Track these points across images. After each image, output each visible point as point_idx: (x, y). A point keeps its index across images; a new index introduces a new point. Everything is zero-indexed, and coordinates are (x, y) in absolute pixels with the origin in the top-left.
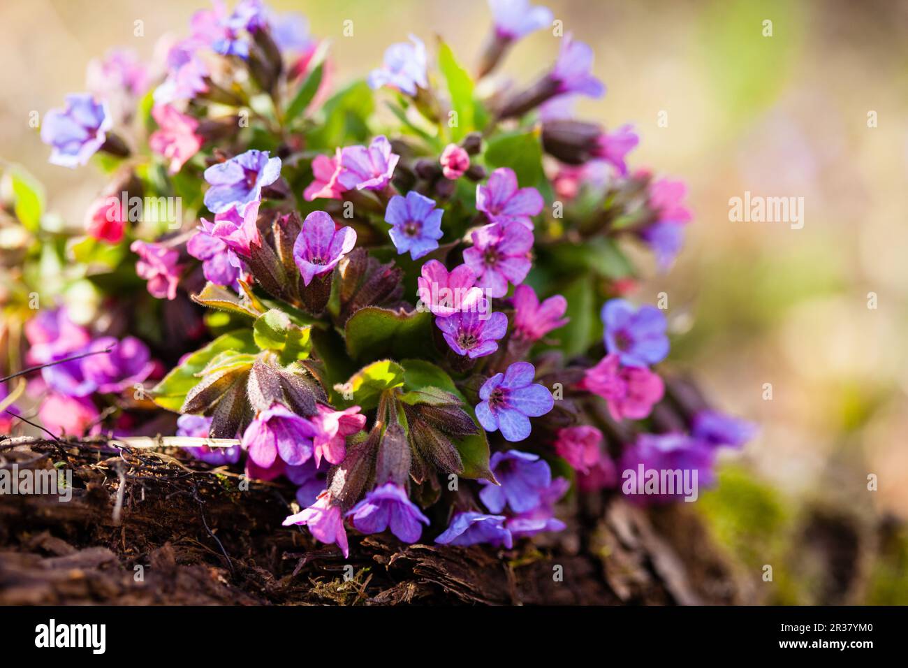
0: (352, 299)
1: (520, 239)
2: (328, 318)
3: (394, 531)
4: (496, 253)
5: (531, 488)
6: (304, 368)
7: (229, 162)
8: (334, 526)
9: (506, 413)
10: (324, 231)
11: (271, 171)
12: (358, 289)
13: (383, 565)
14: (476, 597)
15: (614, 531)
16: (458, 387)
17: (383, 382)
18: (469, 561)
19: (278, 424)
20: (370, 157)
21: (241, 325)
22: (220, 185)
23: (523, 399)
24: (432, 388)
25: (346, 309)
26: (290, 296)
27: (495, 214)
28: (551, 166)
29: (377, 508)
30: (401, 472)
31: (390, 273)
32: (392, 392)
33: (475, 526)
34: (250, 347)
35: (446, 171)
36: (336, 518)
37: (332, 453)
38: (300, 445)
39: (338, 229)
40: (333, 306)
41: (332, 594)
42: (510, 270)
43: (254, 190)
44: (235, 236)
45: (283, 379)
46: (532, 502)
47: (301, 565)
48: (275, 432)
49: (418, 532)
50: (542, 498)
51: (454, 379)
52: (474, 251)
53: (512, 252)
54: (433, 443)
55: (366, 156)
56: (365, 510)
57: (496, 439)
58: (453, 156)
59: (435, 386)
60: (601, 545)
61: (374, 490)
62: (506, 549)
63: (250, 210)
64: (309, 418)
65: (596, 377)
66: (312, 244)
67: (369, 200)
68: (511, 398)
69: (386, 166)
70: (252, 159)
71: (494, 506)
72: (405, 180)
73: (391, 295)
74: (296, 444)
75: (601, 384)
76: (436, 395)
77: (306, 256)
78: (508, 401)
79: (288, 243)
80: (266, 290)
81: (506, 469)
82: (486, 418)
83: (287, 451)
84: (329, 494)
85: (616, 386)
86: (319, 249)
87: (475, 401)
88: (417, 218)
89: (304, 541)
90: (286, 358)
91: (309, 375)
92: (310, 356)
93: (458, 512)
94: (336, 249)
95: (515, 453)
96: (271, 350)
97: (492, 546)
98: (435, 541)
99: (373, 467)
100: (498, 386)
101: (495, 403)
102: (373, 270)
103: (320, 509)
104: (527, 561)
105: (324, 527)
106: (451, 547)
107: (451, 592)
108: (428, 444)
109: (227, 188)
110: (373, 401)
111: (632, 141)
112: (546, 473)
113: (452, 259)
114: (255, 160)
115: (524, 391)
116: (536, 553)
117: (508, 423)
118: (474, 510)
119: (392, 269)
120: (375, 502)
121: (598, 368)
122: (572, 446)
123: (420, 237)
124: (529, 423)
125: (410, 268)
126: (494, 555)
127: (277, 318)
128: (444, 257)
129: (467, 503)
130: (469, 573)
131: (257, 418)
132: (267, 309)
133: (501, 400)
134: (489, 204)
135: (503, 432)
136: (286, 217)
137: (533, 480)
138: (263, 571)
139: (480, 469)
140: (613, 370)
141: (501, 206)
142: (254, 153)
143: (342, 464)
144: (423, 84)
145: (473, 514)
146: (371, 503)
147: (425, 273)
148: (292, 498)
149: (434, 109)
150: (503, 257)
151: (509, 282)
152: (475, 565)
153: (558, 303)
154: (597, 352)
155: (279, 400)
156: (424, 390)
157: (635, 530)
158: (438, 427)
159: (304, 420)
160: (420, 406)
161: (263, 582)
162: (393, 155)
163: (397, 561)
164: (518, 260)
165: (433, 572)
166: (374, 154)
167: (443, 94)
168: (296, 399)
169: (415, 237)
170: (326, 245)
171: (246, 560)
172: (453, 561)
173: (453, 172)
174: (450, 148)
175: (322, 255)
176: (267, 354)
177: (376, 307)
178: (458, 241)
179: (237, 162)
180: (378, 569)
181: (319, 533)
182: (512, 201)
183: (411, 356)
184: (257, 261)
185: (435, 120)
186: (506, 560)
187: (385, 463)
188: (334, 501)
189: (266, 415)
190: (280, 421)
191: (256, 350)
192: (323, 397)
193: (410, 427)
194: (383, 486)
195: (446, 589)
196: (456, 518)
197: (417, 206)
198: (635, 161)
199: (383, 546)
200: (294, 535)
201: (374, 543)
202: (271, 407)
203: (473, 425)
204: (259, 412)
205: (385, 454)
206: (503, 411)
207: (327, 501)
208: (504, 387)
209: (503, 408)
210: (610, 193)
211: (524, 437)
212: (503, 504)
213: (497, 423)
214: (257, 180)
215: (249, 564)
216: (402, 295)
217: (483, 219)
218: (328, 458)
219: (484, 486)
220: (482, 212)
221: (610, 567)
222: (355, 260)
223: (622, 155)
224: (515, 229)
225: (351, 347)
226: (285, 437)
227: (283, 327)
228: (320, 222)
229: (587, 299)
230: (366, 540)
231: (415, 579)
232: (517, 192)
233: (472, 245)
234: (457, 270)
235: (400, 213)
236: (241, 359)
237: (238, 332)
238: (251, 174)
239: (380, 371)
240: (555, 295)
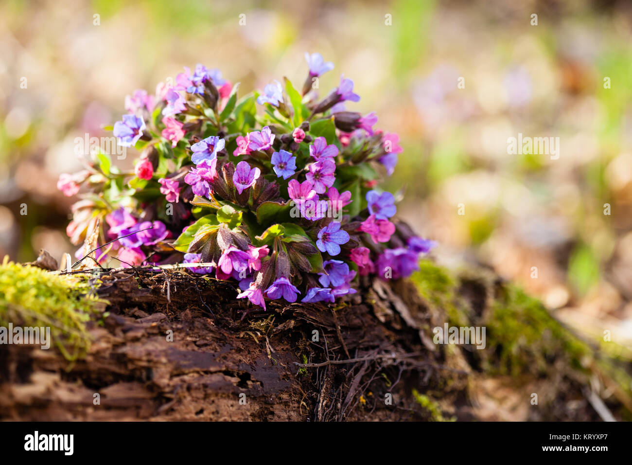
0: (258, 198)
1: (330, 167)
2: (248, 207)
3: (285, 298)
4: (320, 173)
5: (341, 276)
6: (240, 230)
7: (201, 142)
8: (259, 297)
9: (329, 244)
10: (246, 170)
11: (220, 145)
12: (261, 193)
13: (280, 313)
15: (377, 293)
16: (307, 234)
17: (275, 233)
18: (316, 309)
19: (232, 254)
20: (262, 136)
21: (210, 213)
22: (197, 152)
23: (337, 237)
24: (297, 235)
25: (256, 203)
26: (231, 199)
27: (318, 157)
28: (338, 132)
29: (277, 288)
30: (287, 272)
31: (274, 186)
32: (279, 238)
33: (318, 294)
34: (214, 222)
35: (295, 139)
36: (260, 294)
37: (255, 266)
38: (242, 263)
39: (251, 169)
40: (250, 202)
41: (259, 327)
42: (326, 181)
43: (213, 153)
44: (207, 175)
45: (232, 235)
46: (342, 282)
47: (244, 315)
48: (231, 259)
49: (295, 297)
50: (345, 279)
51: (305, 230)
52: (311, 174)
53: (326, 173)
54: (298, 258)
55: (260, 135)
56: (272, 289)
57: (325, 255)
58: (298, 133)
59: (297, 234)
60: (372, 299)
61: (276, 281)
62: (332, 303)
63: (212, 161)
64: (246, 251)
65: (366, 225)
66: (240, 176)
67: (262, 154)
68: (331, 237)
69: (269, 139)
70: (211, 140)
71: (325, 285)
72: (277, 145)
73: (275, 195)
74: (241, 263)
75: (369, 228)
76: (299, 238)
77: (238, 181)
78: (329, 238)
79: (230, 176)
80: (221, 197)
81: (329, 268)
82: (321, 246)
83: (236, 266)
84: (256, 284)
85: (375, 228)
86: (244, 178)
87: (315, 239)
88: (284, 161)
89: (244, 305)
90: (232, 226)
91: (243, 233)
92: (242, 224)
93: (310, 288)
94: (251, 177)
95: (333, 261)
96: (225, 223)
97: (325, 302)
98: (302, 301)
99: (274, 271)
100: (325, 232)
101: (324, 240)
102: (267, 185)
103: (252, 291)
104: (341, 308)
105: (255, 298)
106: (308, 304)
107: (310, 323)
108: (296, 259)
109: (200, 153)
110: (272, 242)
111: (374, 120)
112: (347, 268)
113: (301, 177)
114: (213, 140)
115: (336, 234)
116: (344, 304)
117: (330, 248)
118: (317, 287)
119: (275, 184)
120: (276, 286)
121: (367, 221)
122: (357, 256)
123: (286, 169)
124: (339, 247)
125: (283, 183)
126: (326, 306)
127: (228, 209)
128: (297, 177)
129: (314, 284)
130: (316, 314)
131: (223, 253)
132: (223, 205)
133: (326, 238)
134: (315, 153)
135: (329, 252)
136: (228, 164)
137: (341, 272)
138: (229, 319)
139: (319, 269)
140: (373, 221)
141: (320, 153)
142: (212, 138)
143: (260, 270)
144: (282, 101)
145: (317, 289)
146: (274, 286)
147: (290, 185)
148: (237, 287)
149: (287, 112)
150: (322, 176)
151: (326, 186)
152: (319, 311)
153: (347, 194)
154: (365, 214)
155: (232, 244)
156: (292, 236)
157: (385, 292)
158: (300, 252)
159: (243, 252)
160: (292, 243)
161: (229, 324)
162: (272, 134)
163: (286, 311)
164: (329, 177)
165: (302, 315)
166: (263, 134)
167: (289, 104)
168: (239, 243)
169: (284, 169)
170: (247, 176)
171: (219, 315)
172: (309, 309)
173: (298, 140)
174: (297, 129)
175: (245, 180)
176: (223, 225)
177: (268, 201)
178: (302, 170)
179: (205, 142)
180: (277, 315)
181: (253, 301)
182: (325, 151)
183: (286, 222)
184: (217, 185)
185: (288, 117)
186: (332, 307)
187: (280, 269)
188: (258, 287)
189: (227, 252)
190: (233, 253)
191: (218, 223)
192: (249, 242)
193: (288, 253)
194: (280, 279)
195: (308, 322)
196: (309, 291)
197: (284, 156)
198: (375, 128)
199: (279, 305)
200: (239, 303)
201: (275, 304)
202: (229, 248)
203: (316, 250)
204: (224, 250)
205: (279, 265)
206: (327, 243)
207: (255, 287)
208: (327, 232)
209: (327, 241)
210: (365, 144)
211: (338, 254)
212: (329, 283)
213: (326, 248)
214: (214, 149)
215: (221, 316)
216: (279, 195)
217: (313, 160)
218: (254, 268)
219: (320, 276)
220: (312, 157)
221: (376, 309)
222: (258, 181)
223: (370, 127)
224: (328, 163)
225: (259, 220)
226: (235, 260)
227: (231, 213)
228: (244, 166)
229: (358, 190)
230: (271, 303)
231: (294, 318)
232: (327, 147)
233: (309, 171)
234: (304, 183)
235: (277, 159)
236: (212, 228)
237: (208, 216)
238: (211, 147)
239: (275, 229)
240: (346, 191)
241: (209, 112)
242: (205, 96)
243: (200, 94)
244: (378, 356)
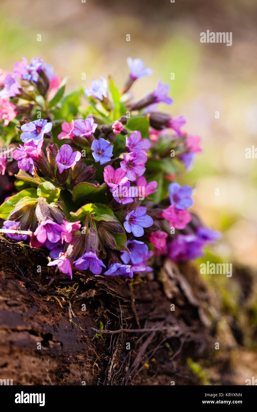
0: (75, 179)
1: (142, 159)
2: (65, 186)
3: (91, 270)
4: (132, 163)
5: (140, 255)
6: (57, 205)
7: (31, 123)
8: (67, 267)
9: (134, 226)
10: (68, 152)
11: (48, 128)
12: (78, 175)
13: (83, 282)
14: (118, 296)
15: (167, 272)
16: (115, 215)
17: (88, 211)
18: (116, 282)
19: (47, 226)
20: (85, 124)
21: (31, 187)
22: (26, 132)
23: (141, 221)
24: (106, 215)
25: (73, 183)
26: (52, 176)
27: (132, 148)
28: (151, 129)
29: (85, 260)
30: (95, 247)
31: (91, 169)
32: (90, 216)
33: (119, 269)
34: (34, 195)
35: (114, 131)
36: (68, 264)
37: (67, 238)
38: (56, 235)
39: (73, 152)
40: (68, 181)
41: (64, 293)
42: (137, 171)
43: (40, 134)
44: (33, 153)
45: (50, 209)
46: (140, 260)
47: (52, 281)
48: (46, 229)
49: (100, 271)
50: (144, 258)
51: (114, 211)
52: (124, 162)
53: (138, 163)
54: (106, 236)
55: (84, 123)
56: (80, 261)
57: (130, 236)
58: (117, 125)
59: (107, 214)
60: (162, 277)
61: (84, 254)
62: (129, 278)
63: (39, 141)
64: (60, 224)
65: (167, 212)
66: (63, 157)
67: (83, 140)
68: (136, 220)
69: (91, 127)
70: (40, 122)
71: (126, 262)
72: (97, 134)
73: (91, 178)
74: (54, 235)
75: (169, 215)
76: (108, 218)
77: (60, 162)
78: (135, 221)
79: (53, 156)
80: (44, 174)
81: (131, 246)
82: (127, 227)
83: (51, 237)
84: (66, 254)
85: (174, 216)
86: (65, 159)
87: (122, 221)
88: (102, 148)
89: (52, 272)
90: (49, 201)
91: (59, 208)
92: (58, 200)
93: (113, 263)
94: (72, 159)
95: (135, 241)
96: (44, 197)
97: (124, 276)
98: (104, 274)
99: (83, 245)
100: (132, 215)
101: (130, 222)
102: (84, 168)
103: (62, 260)
104: (137, 283)
105: (64, 267)
106: (110, 276)
107: (109, 294)
108: (104, 236)
109: (29, 133)
110: (84, 218)
111: (183, 122)
112: (146, 249)
113: (115, 164)
114: (41, 123)
115: (142, 218)
116: (140, 280)
117: (135, 230)
118: (119, 262)
119: (92, 168)
120: (84, 258)
121: (168, 209)
122: (156, 239)
123: (103, 156)
124: (143, 230)
125: (100, 168)
126: (124, 280)
127: (48, 185)
128: (111, 164)
129: (116, 259)
130: (115, 287)
131: (40, 224)
132: (44, 182)
133: (132, 221)
134: (129, 144)
135: (133, 233)
136: (52, 146)
137: (141, 252)
138: (38, 283)
139: (123, 247)
140: (173, 210)
141: (134, 145)
142: (41, 120)
143: (71, 243)
144: (105, 96)
145: (118, 264)
146: (83, 259)
147: (105, 170)
148: (48, 255)
149: (109, 106)
150: (134, 165)
151: (136, 175)
152: (118, 284)
153: (154, 184)
154: (166, 203)
155: (49, 217)
156: (102, 215)
157: (174, 272)
158: (108, 230)
159: (59, 225)
160: (102, 221)
161: (38, 287)
162: (94, 124)
163: (89, 281)
164: (141, 167)
165: (103, 286)
166: (87, 123)
167: (111, 99)
168: (55, 217)
169: (101, 156)
170: (68, 158)
171: (30, 278)
172: (110, 282)
173: (117, 131)
174: (117, 122)
175: (66, 161)
176: (41, 198)
177: (85, 182)
178: (117, 158)
179: (34, 123)
180: (81, 284)
181: (62, 269)
182: (139, 143)
183: (97, 202)
184: (41, 162)
185: (109, 110)
186: (129, 282)
187: (89, 243)
188: (68, 257)
189: (43, 223)
190: (48, 225)
191: (38, 197)
192: (64, 216)
193: (97, 230)
194: (88, 252)
195: (108, 293)
196: (112, 265)
197: (103, 144)
198: (183, 129)
199: (83, 275)
200: (48, 269)
201: (80, 274)
202: (46, 220)
203: (122, 230)
204: (41, 221)
205: (89, 240)
206: (133, 225)
207: (65, 257)
208: (134, 215)
209: (133, 224)
210: (173, 142)
211: (141, 236)
212: (129, 260)
213: (131, 230)
214: (42, 131)
215: (31, 280)
216: (94, 178)
217: (127, 150)
218: (66, 240)
219: (122, 253)
220: (127, 147)
221: (166, 286)
222: (78, 164)
223: (179, 127)
224: (140, 155)
225: (74, 198)
226: (50, 232)
227: (51, 189)
228: (67, 148)
229: (161, 181)
230: (77, 272)
231: (96, 289)
232: (141, 140)
233: (123, 160)
234: (118, 169)
235: (96, 146)
236: (32, 200)
237: (29, 189)
238: (39, 128)
239: (88, 208)
240: (152, 181)
241: (39, 99)
242: (38, 85)
243: (34, 81)
244: (164, 328)
